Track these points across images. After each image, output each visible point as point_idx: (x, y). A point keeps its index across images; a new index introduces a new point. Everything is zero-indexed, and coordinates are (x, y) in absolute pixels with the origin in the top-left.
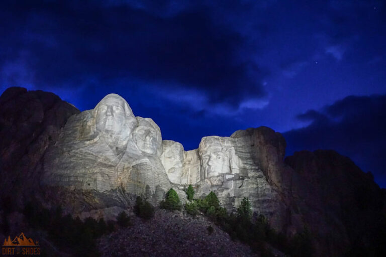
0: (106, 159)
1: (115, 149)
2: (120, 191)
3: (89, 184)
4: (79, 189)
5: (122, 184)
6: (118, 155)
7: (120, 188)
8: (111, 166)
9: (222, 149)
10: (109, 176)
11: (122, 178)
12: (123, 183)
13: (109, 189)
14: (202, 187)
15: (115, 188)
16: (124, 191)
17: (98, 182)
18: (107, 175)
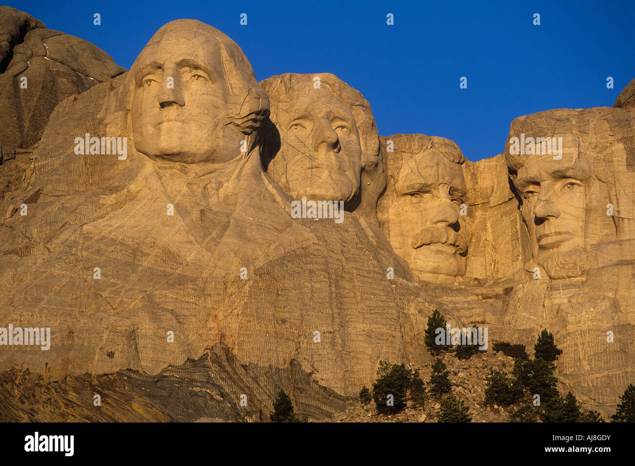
0: (169, 256)
1: (195, 214)
2: (217, 360)
3: (111, 355)
4: (78, 372)
5: (223, 336)
6: (205, 236)
7: (217, 351)
8: (181, 281)
9: (580, 154)
10: (177, 317)
11: (221, 316)
12: (228, 333)
13: (180, 362)
14: (520, 294)
15: (201, 353)
16: (231, 359)
17: (141, 342)
18: (172, 312)
